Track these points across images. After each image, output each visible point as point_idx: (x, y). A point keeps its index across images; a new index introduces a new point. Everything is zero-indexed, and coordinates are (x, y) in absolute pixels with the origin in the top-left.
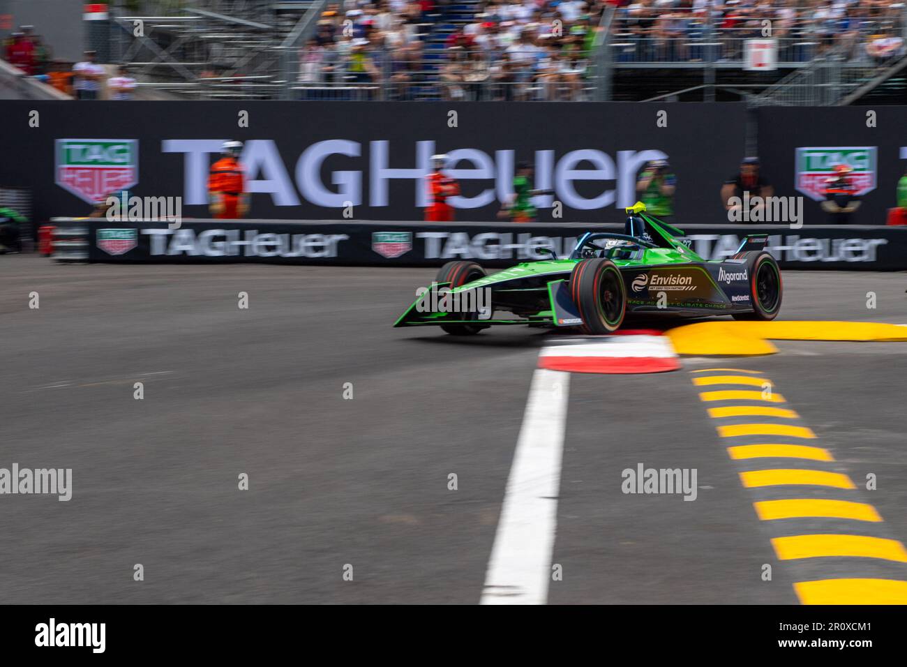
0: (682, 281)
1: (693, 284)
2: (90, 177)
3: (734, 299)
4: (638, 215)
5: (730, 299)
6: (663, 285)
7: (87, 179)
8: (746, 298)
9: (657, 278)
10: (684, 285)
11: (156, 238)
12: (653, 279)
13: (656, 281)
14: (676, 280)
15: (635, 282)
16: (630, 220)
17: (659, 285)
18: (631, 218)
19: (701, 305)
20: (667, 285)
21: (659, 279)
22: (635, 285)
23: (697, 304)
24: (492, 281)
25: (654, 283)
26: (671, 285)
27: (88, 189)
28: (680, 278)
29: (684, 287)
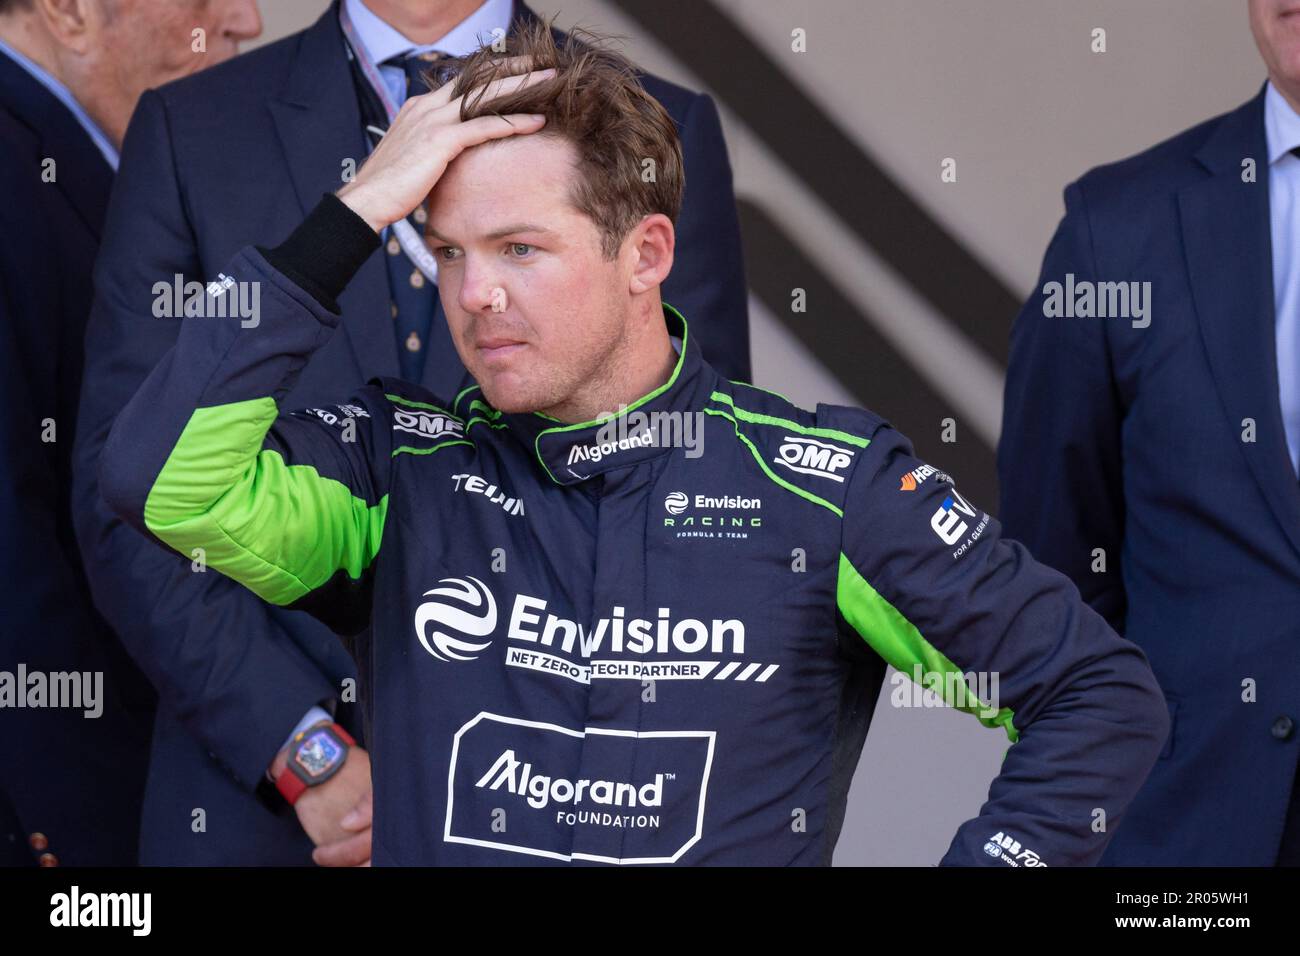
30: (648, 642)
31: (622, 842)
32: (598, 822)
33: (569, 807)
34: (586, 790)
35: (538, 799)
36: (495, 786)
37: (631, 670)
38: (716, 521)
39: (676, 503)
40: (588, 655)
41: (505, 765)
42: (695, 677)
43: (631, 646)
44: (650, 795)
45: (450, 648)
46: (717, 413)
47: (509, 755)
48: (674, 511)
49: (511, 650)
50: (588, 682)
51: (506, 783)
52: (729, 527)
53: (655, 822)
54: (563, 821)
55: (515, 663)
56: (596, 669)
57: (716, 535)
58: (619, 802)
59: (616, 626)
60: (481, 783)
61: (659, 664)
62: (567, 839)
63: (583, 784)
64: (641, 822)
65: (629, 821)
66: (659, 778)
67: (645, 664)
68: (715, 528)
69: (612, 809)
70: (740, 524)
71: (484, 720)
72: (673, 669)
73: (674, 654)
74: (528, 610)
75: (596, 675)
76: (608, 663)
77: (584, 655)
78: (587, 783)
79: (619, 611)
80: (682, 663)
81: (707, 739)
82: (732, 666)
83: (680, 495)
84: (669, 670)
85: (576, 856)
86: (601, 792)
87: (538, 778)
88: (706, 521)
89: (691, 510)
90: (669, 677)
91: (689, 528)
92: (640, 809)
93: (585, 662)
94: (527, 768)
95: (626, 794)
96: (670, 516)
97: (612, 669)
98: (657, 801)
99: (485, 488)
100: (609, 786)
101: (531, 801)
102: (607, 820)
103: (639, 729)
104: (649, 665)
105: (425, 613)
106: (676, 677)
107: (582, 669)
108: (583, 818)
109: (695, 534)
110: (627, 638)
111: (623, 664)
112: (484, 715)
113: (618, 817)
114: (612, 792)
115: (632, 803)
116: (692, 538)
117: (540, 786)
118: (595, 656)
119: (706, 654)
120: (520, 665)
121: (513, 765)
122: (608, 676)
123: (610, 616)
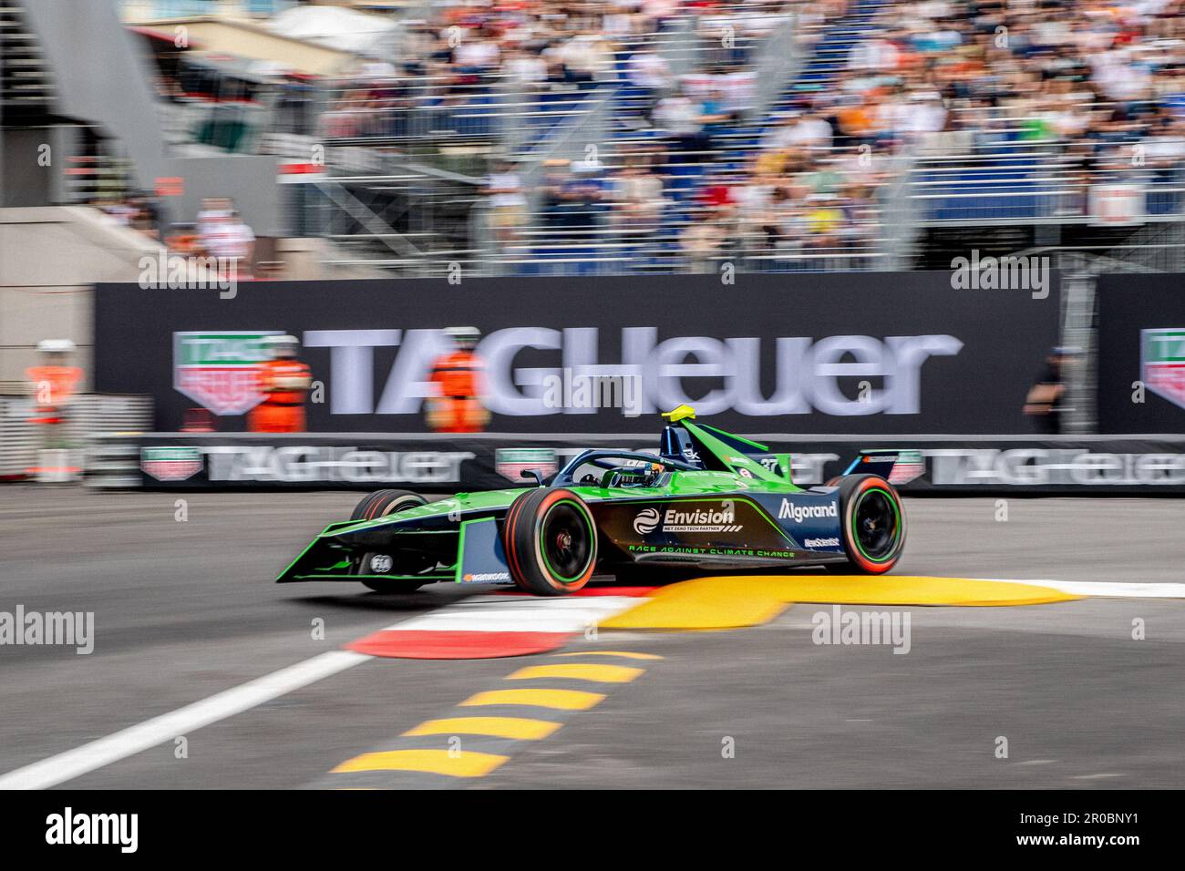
0: (717, 518)
1: (736, 523)
2: (226, 380)
3: (808, 543)
4: (679, 424)
5: (802, 544)
6: (685, 524)
7: (223, 383)
8: (834, 542)
9: (675, 515)
10: (721, 524)
11: (216, 457)
12: (667, 516)
13: (674, 519)
14: (707, 517)
15: (637, 521)
16: (666, 431)
17: (679, 524)
18: (668, 428)
19: (751, 553)
20: (693, 523)
21: (678, 515)
22: (639, 524)
23: (744, 552)
24: (395, 519)
25: (672, 522)
26: (699, 524)
27: (224, 395)
28: (713, 513)
29: (721, 528)
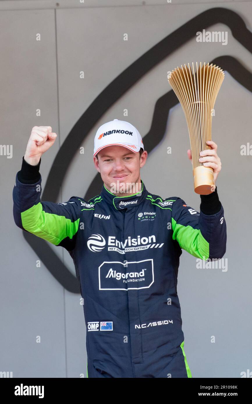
30: (136, 243)
31: (138, 284)
32: (132, 281)
33: (125, 279)
34: (128, 275)
35: (119, 278)
36: (110, 277)
37: (133, 249)
38: (148, 217)
39: (140, 215)
40: (124, 248)
41: (111, 272)
42: (147, 248)
43: (133, 244)
44: (142, 274)
45: (96, 249)
46: (149, 199)
47: (111, 270)
48: (140, 217)
49: (109, 248)
50: (125, 253)
51: (111, 276)
52: (151, 218)
53: (144, 279)
54: (125, 282)
55: (110, 250)
56: (126, 250)
57: (149, 220)
58: (136, 276)
59: (129, 240)
60: (107, 277)
61: (139, 247)
62: (126, 286)
63: (127, 274)
64: (141, 280)
65: (138, 280)
66: (143, 270)
67: (136, 248)
68: (148, 218)
69: (135, 278)
70: (153, 218)
71: (105, 264)
72: (142, 248)
73: (142, 245)
74: (112, 239)
75: (126, 251)
76: (128, 248)
77: (123, 248)
78: (128, 274)
79: (129, 238)
80: (144, 246)
81: (151, 261)
82: (154, 245)
83: (141, 213)
84: (141, 248)
85: (129, 289)
86: (132, 275)
87: (118, 273)
88: (146, 217)
89: (144, 216)
90: (141, 250)
91: (143, 219)
92: (140, 277)
93: (124, 249)
94: (115, 271)
95: (137, 275)
96: (139, 218)
97: (129, 249)
98: (143, 275)
99: (98, 216)
100: (133, 273)
101: (117, 278)
102: (134, 280)
103: (137, 261)
104: (137, 248)
105: (89, 242)
106: (143, 249)
107: (123, 251)
108: (129, 281)
109: (144, 220)
110: (132, 243)
111: (131, 248)
112: (104, 262)
113: (136, 280)
114: (134, 275)
115: (138, 276)
116: (144, 221)
117: (119, 275)
118: (126, 247)
119: (148, 244)
120: (112, 250)
121: (112, 272)
122: (128, 251)
123: (128, 239)
